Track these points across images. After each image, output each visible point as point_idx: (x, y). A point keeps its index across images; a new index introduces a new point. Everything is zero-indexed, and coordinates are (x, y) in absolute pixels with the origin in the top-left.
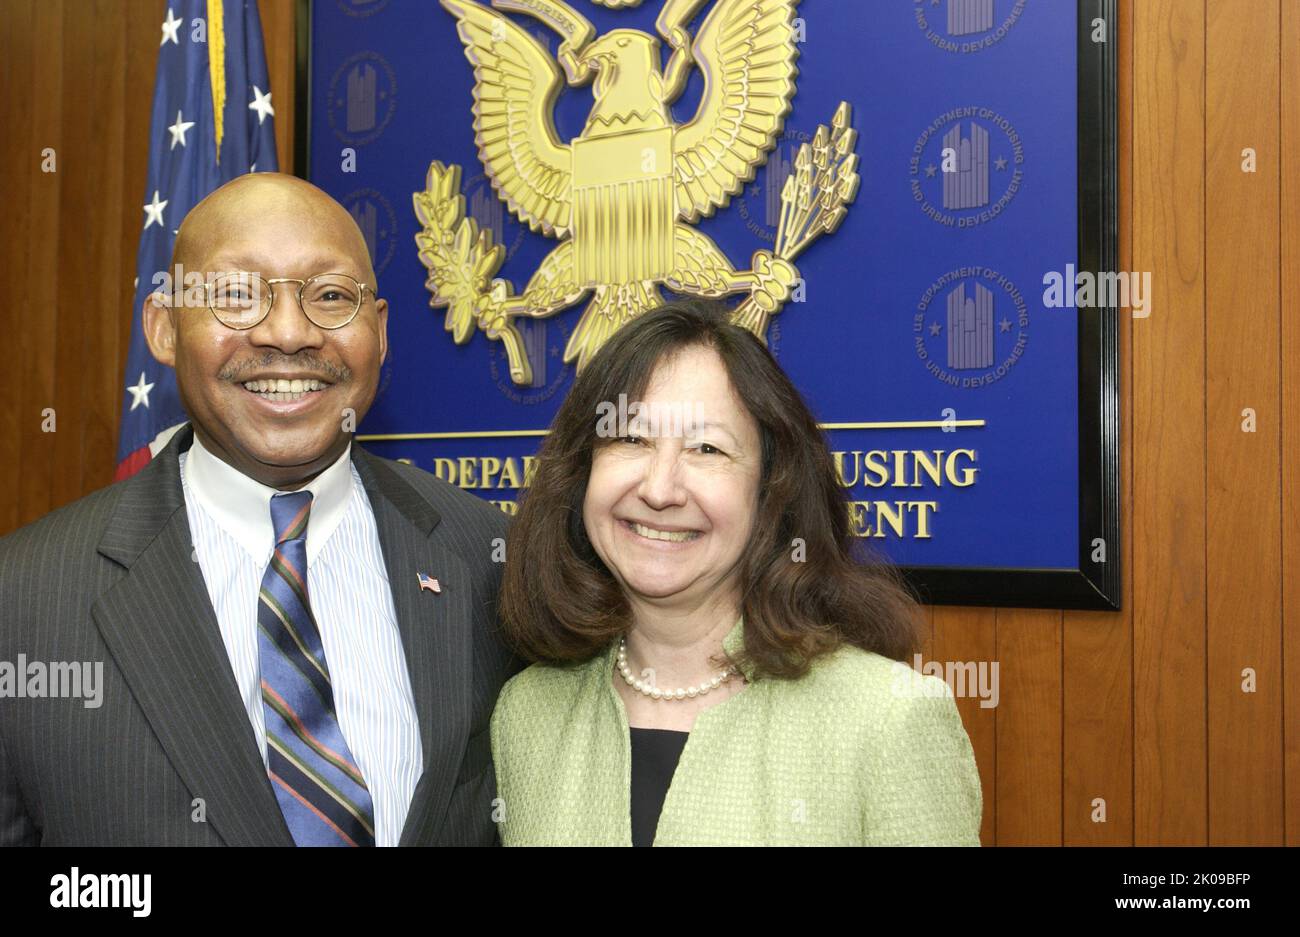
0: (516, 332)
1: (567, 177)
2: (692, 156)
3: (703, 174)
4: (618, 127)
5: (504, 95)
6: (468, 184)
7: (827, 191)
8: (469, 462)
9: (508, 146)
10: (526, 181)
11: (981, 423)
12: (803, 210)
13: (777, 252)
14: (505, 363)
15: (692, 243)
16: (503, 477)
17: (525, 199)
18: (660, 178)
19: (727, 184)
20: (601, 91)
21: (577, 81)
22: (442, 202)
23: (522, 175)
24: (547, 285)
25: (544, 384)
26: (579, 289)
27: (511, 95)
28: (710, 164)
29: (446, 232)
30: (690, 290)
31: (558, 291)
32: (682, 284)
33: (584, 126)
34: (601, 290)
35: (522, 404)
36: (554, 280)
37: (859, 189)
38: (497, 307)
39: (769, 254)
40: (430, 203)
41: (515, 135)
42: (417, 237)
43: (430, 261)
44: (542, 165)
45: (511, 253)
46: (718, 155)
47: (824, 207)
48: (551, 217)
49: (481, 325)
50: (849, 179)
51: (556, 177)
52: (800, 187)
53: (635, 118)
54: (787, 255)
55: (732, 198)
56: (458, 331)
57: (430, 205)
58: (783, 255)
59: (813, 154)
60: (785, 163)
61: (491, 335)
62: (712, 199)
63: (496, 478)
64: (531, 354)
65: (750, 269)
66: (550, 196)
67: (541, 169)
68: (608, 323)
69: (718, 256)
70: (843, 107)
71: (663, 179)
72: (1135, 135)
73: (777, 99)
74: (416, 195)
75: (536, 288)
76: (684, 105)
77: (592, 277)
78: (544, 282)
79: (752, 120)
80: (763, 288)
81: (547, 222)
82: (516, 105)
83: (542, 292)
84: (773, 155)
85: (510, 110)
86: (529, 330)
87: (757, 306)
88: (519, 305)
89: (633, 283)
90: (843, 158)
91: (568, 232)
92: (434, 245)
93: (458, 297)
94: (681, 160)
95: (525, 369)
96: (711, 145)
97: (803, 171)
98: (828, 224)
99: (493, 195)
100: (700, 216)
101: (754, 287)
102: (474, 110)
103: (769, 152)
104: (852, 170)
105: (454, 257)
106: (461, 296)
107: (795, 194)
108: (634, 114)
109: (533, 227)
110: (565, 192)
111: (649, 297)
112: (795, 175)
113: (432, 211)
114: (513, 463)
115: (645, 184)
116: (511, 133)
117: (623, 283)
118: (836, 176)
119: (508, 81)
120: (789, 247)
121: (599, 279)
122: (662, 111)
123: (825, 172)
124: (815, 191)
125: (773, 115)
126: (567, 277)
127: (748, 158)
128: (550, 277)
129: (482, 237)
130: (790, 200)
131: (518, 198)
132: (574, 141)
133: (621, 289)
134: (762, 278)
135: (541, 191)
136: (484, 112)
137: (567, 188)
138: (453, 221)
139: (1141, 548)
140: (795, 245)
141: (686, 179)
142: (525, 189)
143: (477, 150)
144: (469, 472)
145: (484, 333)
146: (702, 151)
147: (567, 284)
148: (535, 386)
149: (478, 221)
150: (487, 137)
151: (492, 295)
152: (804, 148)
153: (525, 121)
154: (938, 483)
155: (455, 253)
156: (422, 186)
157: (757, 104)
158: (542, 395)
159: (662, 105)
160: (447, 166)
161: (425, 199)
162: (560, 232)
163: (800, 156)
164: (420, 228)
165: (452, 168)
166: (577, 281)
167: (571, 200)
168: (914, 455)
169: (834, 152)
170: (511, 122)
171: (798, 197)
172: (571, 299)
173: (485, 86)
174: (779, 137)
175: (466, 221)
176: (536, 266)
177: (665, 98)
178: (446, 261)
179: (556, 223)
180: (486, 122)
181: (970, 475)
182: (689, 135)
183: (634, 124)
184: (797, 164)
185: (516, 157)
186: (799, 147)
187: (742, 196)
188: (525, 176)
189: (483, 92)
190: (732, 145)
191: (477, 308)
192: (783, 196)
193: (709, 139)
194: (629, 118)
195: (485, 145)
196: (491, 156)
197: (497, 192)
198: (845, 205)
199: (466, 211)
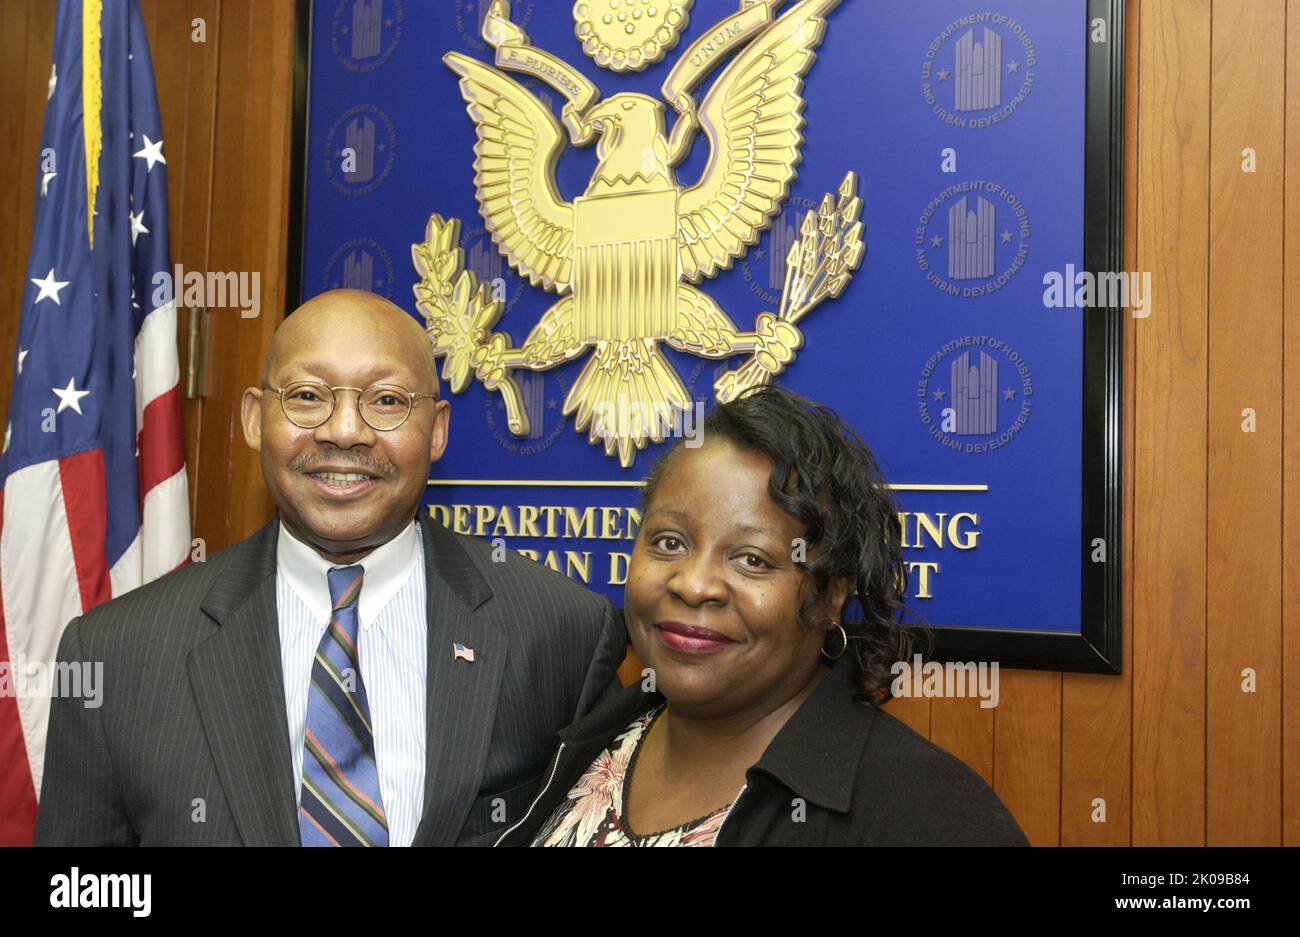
0: (512, 381)
1: (570, 234)
2: (696, 219)
3: (707, 236)
4: (621, 187)
5: (505, 151)
6: (467, 237)
7: (833, 257)
8: (464, 510)
9: (510, 203)
10: (527, 237)
11: (984, 487)
12: (808, 275)
13: (781, 315)
14: (502, 413)
15: (695, 302)
16: (498, 525)
17: (525, 252)
18: (664, 239)
19: (731, 247)
20: (605, 152)
21: (581, 141)
22: (441, 254)
23: (522, 231)
24: (547, 339)
25: (541, 435)
26: (579, 344)
27: (513, 152)
28: (714, 227)
29: (445, 284)
30: (693, 350)
31: (558, 345)
32: (684, 343)
33: (587, 186)
34: (602, 345)
35: (519, 454)
36: (555, 333)
37: (864, 256)
38: (495, 359)
39: (773, 316)
40: (429, 254)
41: (516, 192)
42: (415, 287)
43: (426, 309)
44: (544, 222)
45: (510, 306)
46: (722, 219)
47: (829, 273)
48: (551, 273)
49: (479, 376)
50: (856, 247)
51: (558, 234)
52: (805, 253)
53: (639, 179)
54: (791, 318)
55: (735, 260)
56: (455, 381)
57: (429, 257)
58: (787, 318)
59: (819, 221)
60: (790, 228)
61: (489, 386)
62: (715, 260)
63: (490, 526)
64: (528, 405)
65: (753, 329)
66: (552, 252)
67: (542, 226)
68: (608, 377)
69: (722, 317)
70: (850, 176)
71: (667, 240)
72: (1140, 214)
73: (783, 166)
74: (414, 247)
75: (536, 342)
76: (689, 168)
77: (593, 333)
78: (544, 336)
79: (758, 186)
80: (766, 349)
81: (548, 277)
82: (517, 162)
83: (541, 346)
84: (777, 221)
85: (512, 168)
86: (527, 382)
87: (761, 367)
88: (517, 358)
89: (635, 340)
90: (850, 226)
91: (569, 286)
92: (432, 296)
93: (456, 348)
94: (685, 222)
95: (522, 420)
96: (716, 208)
97: (808, 237)
98: (834, 289)
99: (492, 248)
100: (704, 277)
101: (758, 349)
102: (474, 166)
103: (774, 217)
104: (858, 237)
105: (453, 309)
106: (459, 346)
107: (799, 259)
108: (638, 175)
109: (533, 283)
110: (567, 248)
111: (651, 354)
112: (801, 242)
113: (430, 262)
114: (509, 512)
115: (648, 244)
116: (513, 190)
117: (624, 339)
118: (842, 243)
119: (510, 138)
120: (794, 311)
121: (600, 336)
122: (666, 173)
123: (831, 238)
124: (821, 257)
125: (779, 182)
126: (567, 333)
127: (753, 223)
128: (550, 331)
129: (481, 289)
130: (795, 265)
131: (519, 253)
132: (577, 199)
133: (622, 345)
134: (766, 340)
135: (542, 247)
136: (485, 168)
137: (569, 245)
138: (453, 272)
139: (1141, 614)
140: (800, 308)
141: (689, 241)
142: (526, 243)
143: (477, 204)
144: (464, 519)
145: (482, 383)
146: (706, 213)
147: (567, 339)
148: (532, 437)
149: (477, 274)
150: (488, 192)
151: (490, 346)
152: (810, 215)
153: (527, 178)
154: (940, 546)
155: (454, 304)
156: (421, 238)
157: (762, 170)
158: (538, 446)
159: (666, 168)
160: (446, 221)
161: (424, 250)
162: (560, 288)
163: (806, 222)
164: (419, 279)
165: (451, 221)
166: (577, 336)
167: (573, 257)
168: (916, 517)
169: (840, 220)
170: (513, 179)
171: (803, 262)
172: (571, 353)
173: (486, 142)
174: (784, 203)
175: (465, 273)
176: (537, 321)
177: (670, 161)
178: (444, 312)
179: (557, 279)
180: (487, 178)
181: (972, 539)
182: (693, 199)
183: (638, 185)
184: (803, 229)
185: (517, 214)
186: (805, 214)
187: (745, 259)
188: (526, 232)
189: (484, 148)
190: (738, 209)
191: (474, 360)
192: (788, 260)
193: (714, 202)
194: (633, 179)
195: (486, 200)
196: (492, 211)
197: (496, 246)
198: (851, 271)
199: (465, 264)
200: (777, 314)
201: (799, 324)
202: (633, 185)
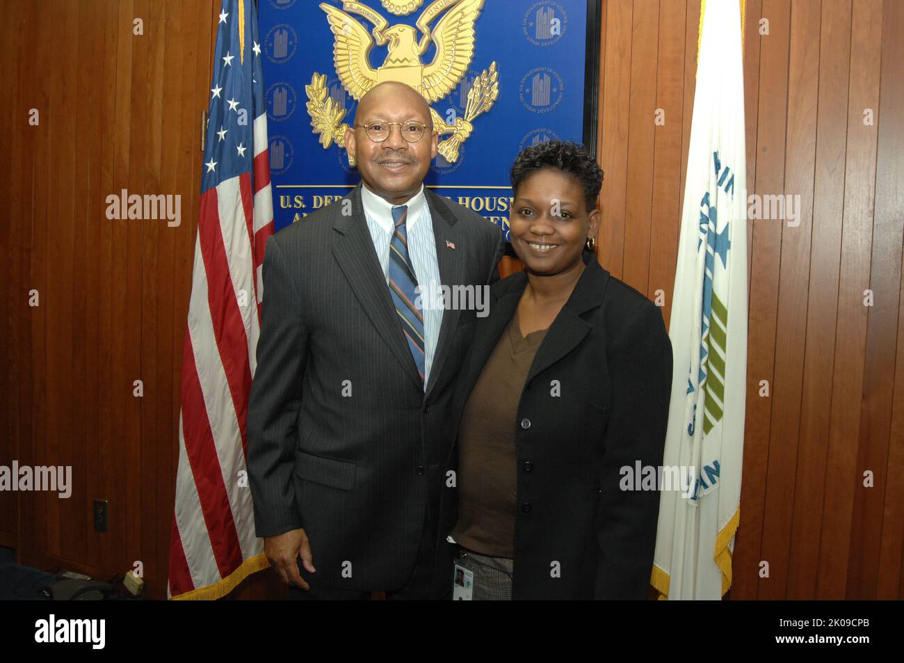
2: (430, 78)
3: (435, 85)
4: (398, 64)
5: (347, 47)
6: (329, 82)
7: (487, 95)
8: (329, 198)
9: (349, 69)
10: (357, 83)
12: (476, 102)
13: (465, 118)
14: (346, 157)
17: (356, 89)
19: (445, 90)
20: (391, 49)
21: (381, 44)
22: (318, 90)
23: (355, 81)
27: (351, 47)
28: (438, 81)
29: (321, 102)
33: (383, 63)
35: (353, 175)
38: (343, 134)
39: (461, 119)
40: (313, 89)
41: (352, 64)
42: (307, 103)
43: (312, 113)
44: (365, 77)
45: (349, 112)
46: (441, 79)
47: (485, 102)
49: (336, 142)
50: (496, 92)
51: (371, 83)
52: (475, 93)
53: (406, 61)
55: (446, 96)
56: (325, 143)
57: (313, 91)
58: (468, 120)
59: (481, 81)
60: (469, 83)
61: (340, 146)
62: (438, 96)
65: (453, 124)
66: (368, 90)
67: (364, 79)
69: (441, 119)
70: (494, 63)
71: (418, 86)
73: (467, 58)
74: (306, 86)
76: (428, 57)
79: (456, 65)
80: (459, 132)
82: (353, 51)
84: (464, 80)
85: (350, 54)
87: (457, 139)
90: (493, 83)
92: (315, 108)
93: (325, 130)
94: (425, 79)
96: (438, 74)
97: (476, 87)
98: (487, 108)
99: (341, 88)
100: (433, 102)
101: (455, 132)
102: (334, 52)
103: (462, 79)
104: (496, 88)
105: (324, 113)
106: (328, 128)
107: (473, 96)
108: (405, 59)
112: (473, 89)
113: (314, 93)
116: (350, 63)
118: (490, 90)
119: (349, 41)
120: (470, 117)
122: (418, 59)
123: (486, 88)
124: (481, 95)
125: (465, 64)
127: (454, 80)
129: (336, 105)
130: (471, 99)
131: (353, 90)
132: (379, 68)
134: (459, 128)
135: (364, 88)
136: (338, 53)
138: (324, 97)
140: (472, 117)
141: (427, 87)
142: (356, 87)
143: (335, 69)
145: (337, 145)
146: (434, 76)
148: (360, 167)
149: (334, 99)
150: (340, 64)
151: (340, 129)
152: (477, 78)
153: (357, 58)
155: (324, 111)
156: (309, 83)
157: (458, 59)
159: (417, 57)
160: (321, 75)
161: (310, 88)
163: (475, 81)
164: (309, 100)
165: (323, 76)
169: (490, 81)
170: (351, 58)
171: (475, 97)
173: (339, 43)
174: (467, 73)
175: (329, 98)
177: (419, 54)
178: (320, 114)
180: (339, 58)
182: (429, 70)
183: (405, 63)
184: (474, 84)
185: (353, 73)
186: (475, 78)
187: (450, 95)
188: (357, 81)
189: (338, 45)
190: (447, 75)
191: (333, 135)
192: (468, 97)
193: (437, 71)
194: (403, 61)
195: (339, 67)
196: (341, 72)
197: (343, 87)
198: (494, 101)
199: (329, 94)
200: (463, 118)
201: (472, 122)
202: (403, 63)
